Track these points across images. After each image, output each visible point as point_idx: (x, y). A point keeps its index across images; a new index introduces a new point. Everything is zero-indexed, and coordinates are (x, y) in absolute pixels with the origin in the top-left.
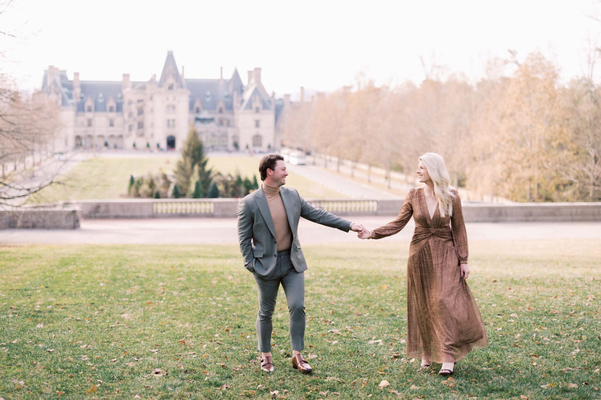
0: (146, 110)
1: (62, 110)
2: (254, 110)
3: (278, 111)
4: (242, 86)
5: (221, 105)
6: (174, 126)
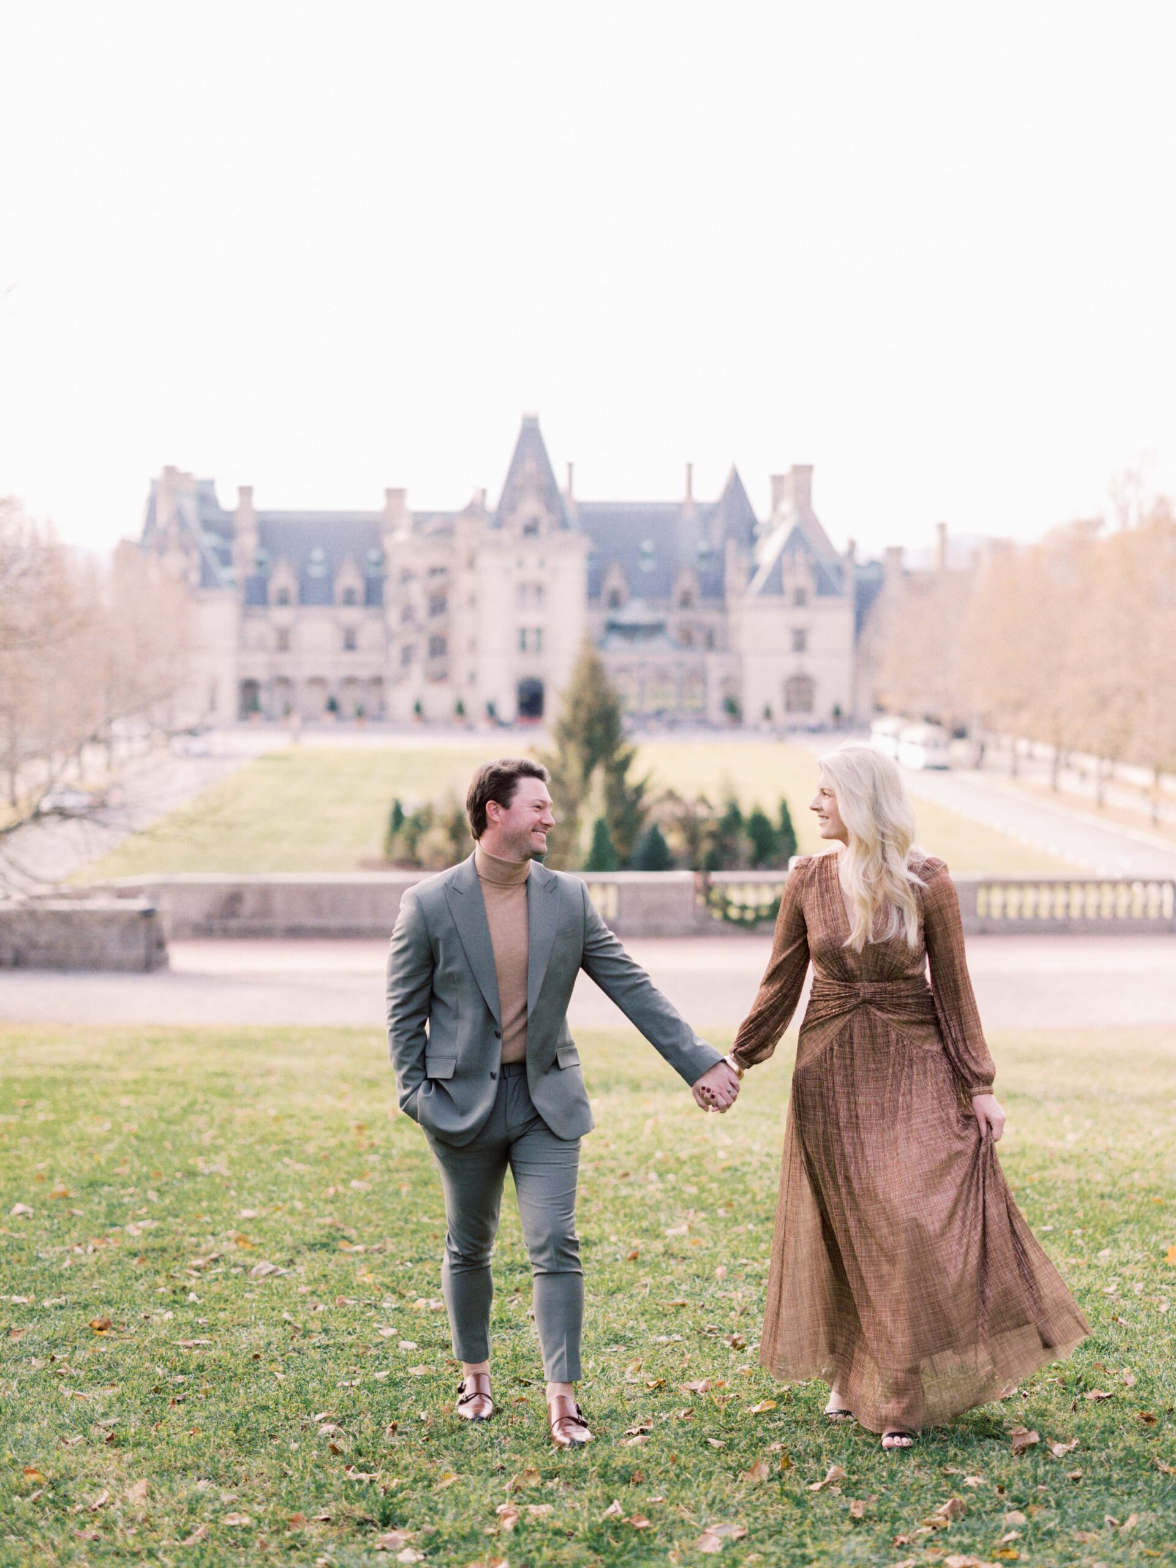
0: (456, 599)
1: (200, 601)
2: (789, 598)
3: (866, 599)
4: (752, 522)
5: (687, 581)
6: (539, 648)
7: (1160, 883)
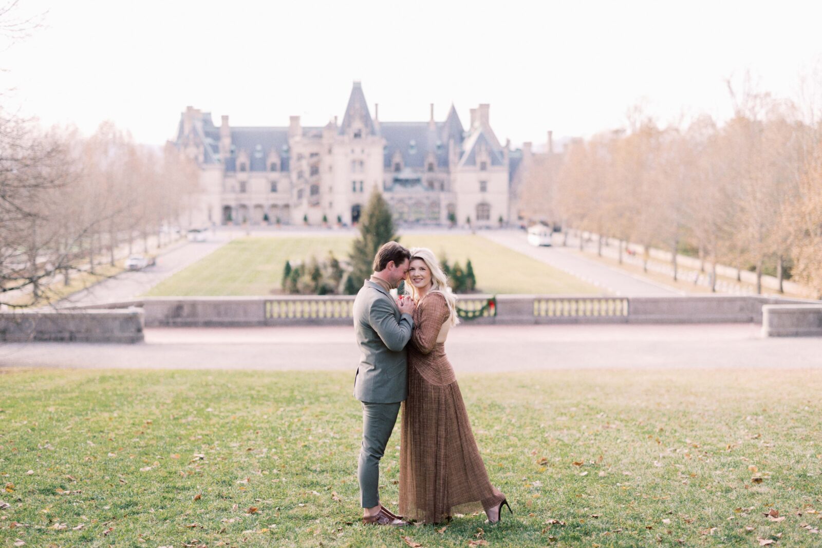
0: (323, 168)
1: (204, 169)
2: (478, 165)
3: (514, 167)
4: (461, 131)
5: (431, 159)
6: (361, 190)
7: (622, 300)
